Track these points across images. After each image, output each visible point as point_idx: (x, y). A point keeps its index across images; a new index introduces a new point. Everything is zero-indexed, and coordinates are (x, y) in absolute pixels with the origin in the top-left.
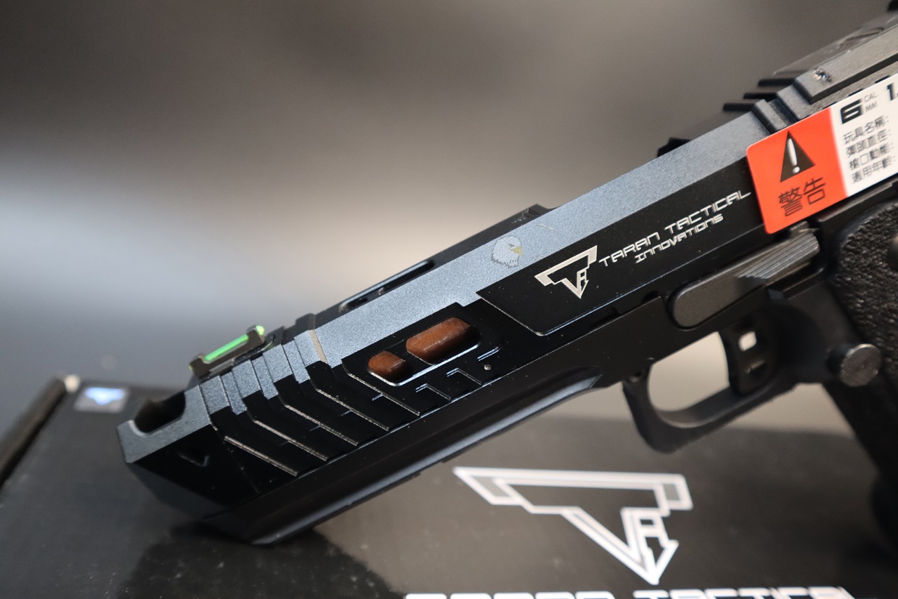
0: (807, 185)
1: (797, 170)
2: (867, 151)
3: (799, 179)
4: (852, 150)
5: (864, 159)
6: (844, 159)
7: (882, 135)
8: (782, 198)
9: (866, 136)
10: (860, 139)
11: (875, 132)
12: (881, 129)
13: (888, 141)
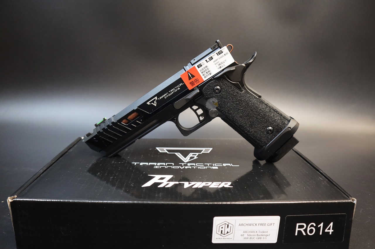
0: (195, 80)
1: (192, 78)
2: (206, 72)
3: (193, 79)
4: (202, 73)
5: (205, 74)
6: (201, 75)
7: (208, 69)
8: (190, 83)
9: (204, 70)
10: (203, 70)
11: (206, 69)
12: (207, 68)
13: (209, 70)
